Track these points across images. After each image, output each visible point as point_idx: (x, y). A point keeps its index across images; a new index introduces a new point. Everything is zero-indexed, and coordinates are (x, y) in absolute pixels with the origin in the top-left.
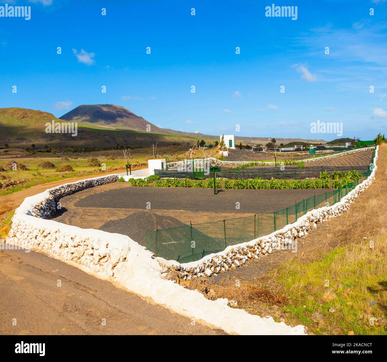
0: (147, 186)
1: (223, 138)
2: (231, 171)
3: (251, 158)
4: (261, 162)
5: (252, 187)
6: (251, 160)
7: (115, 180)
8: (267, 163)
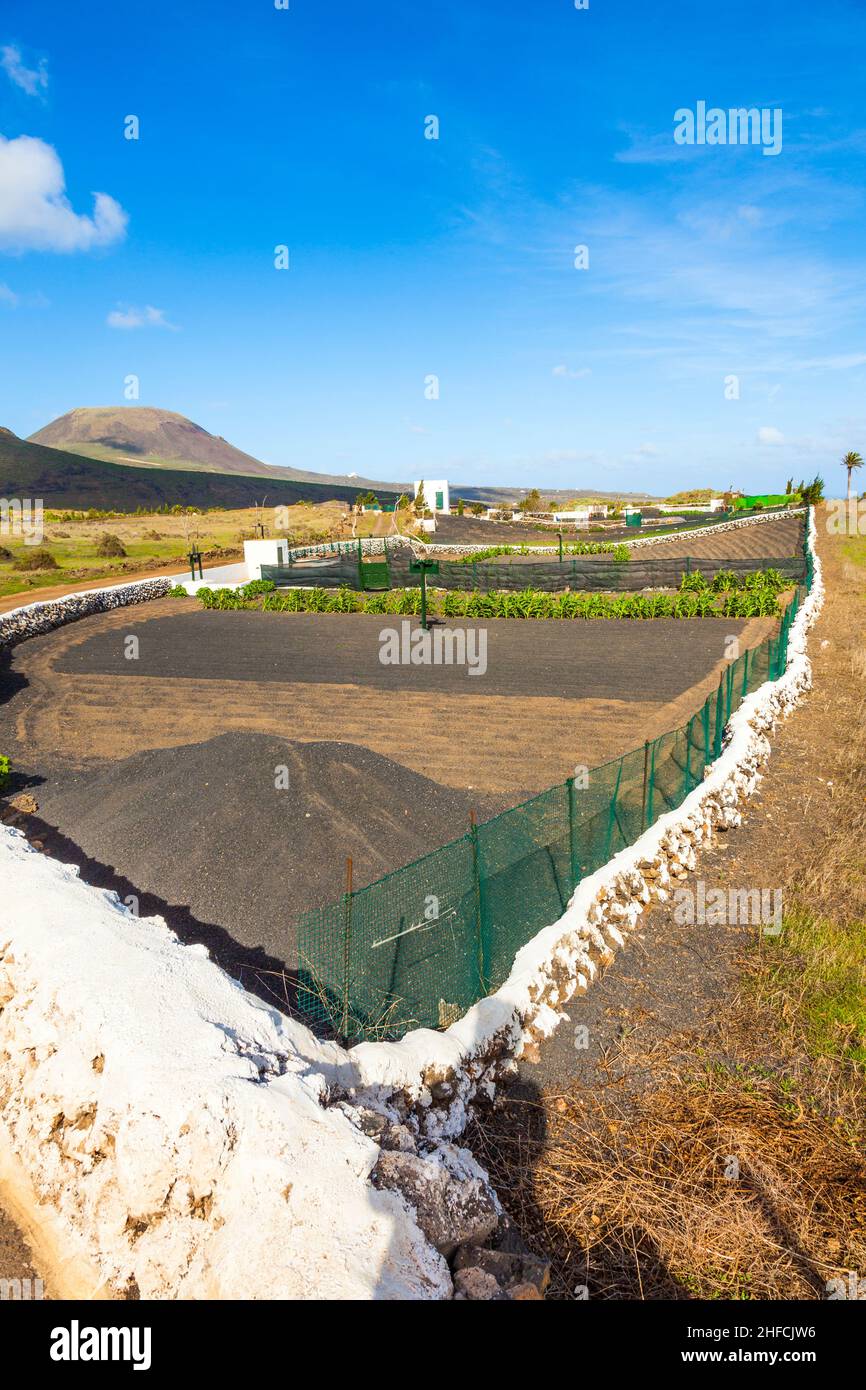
0: (244, 608)
1: (421, 488)
2: (455, 570)
3: (492, 536)
4: (520, 547)
5: (515, 613)
6: (491, 541)
7: (162, 593)
8: (533, 548)
